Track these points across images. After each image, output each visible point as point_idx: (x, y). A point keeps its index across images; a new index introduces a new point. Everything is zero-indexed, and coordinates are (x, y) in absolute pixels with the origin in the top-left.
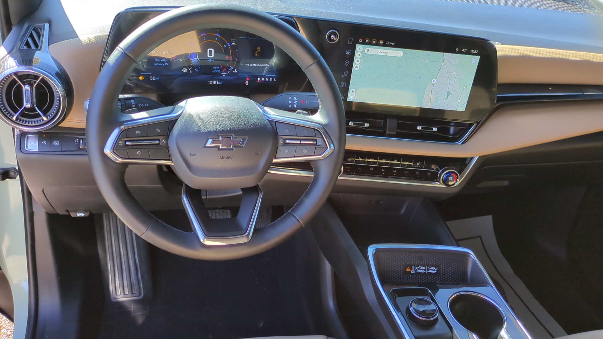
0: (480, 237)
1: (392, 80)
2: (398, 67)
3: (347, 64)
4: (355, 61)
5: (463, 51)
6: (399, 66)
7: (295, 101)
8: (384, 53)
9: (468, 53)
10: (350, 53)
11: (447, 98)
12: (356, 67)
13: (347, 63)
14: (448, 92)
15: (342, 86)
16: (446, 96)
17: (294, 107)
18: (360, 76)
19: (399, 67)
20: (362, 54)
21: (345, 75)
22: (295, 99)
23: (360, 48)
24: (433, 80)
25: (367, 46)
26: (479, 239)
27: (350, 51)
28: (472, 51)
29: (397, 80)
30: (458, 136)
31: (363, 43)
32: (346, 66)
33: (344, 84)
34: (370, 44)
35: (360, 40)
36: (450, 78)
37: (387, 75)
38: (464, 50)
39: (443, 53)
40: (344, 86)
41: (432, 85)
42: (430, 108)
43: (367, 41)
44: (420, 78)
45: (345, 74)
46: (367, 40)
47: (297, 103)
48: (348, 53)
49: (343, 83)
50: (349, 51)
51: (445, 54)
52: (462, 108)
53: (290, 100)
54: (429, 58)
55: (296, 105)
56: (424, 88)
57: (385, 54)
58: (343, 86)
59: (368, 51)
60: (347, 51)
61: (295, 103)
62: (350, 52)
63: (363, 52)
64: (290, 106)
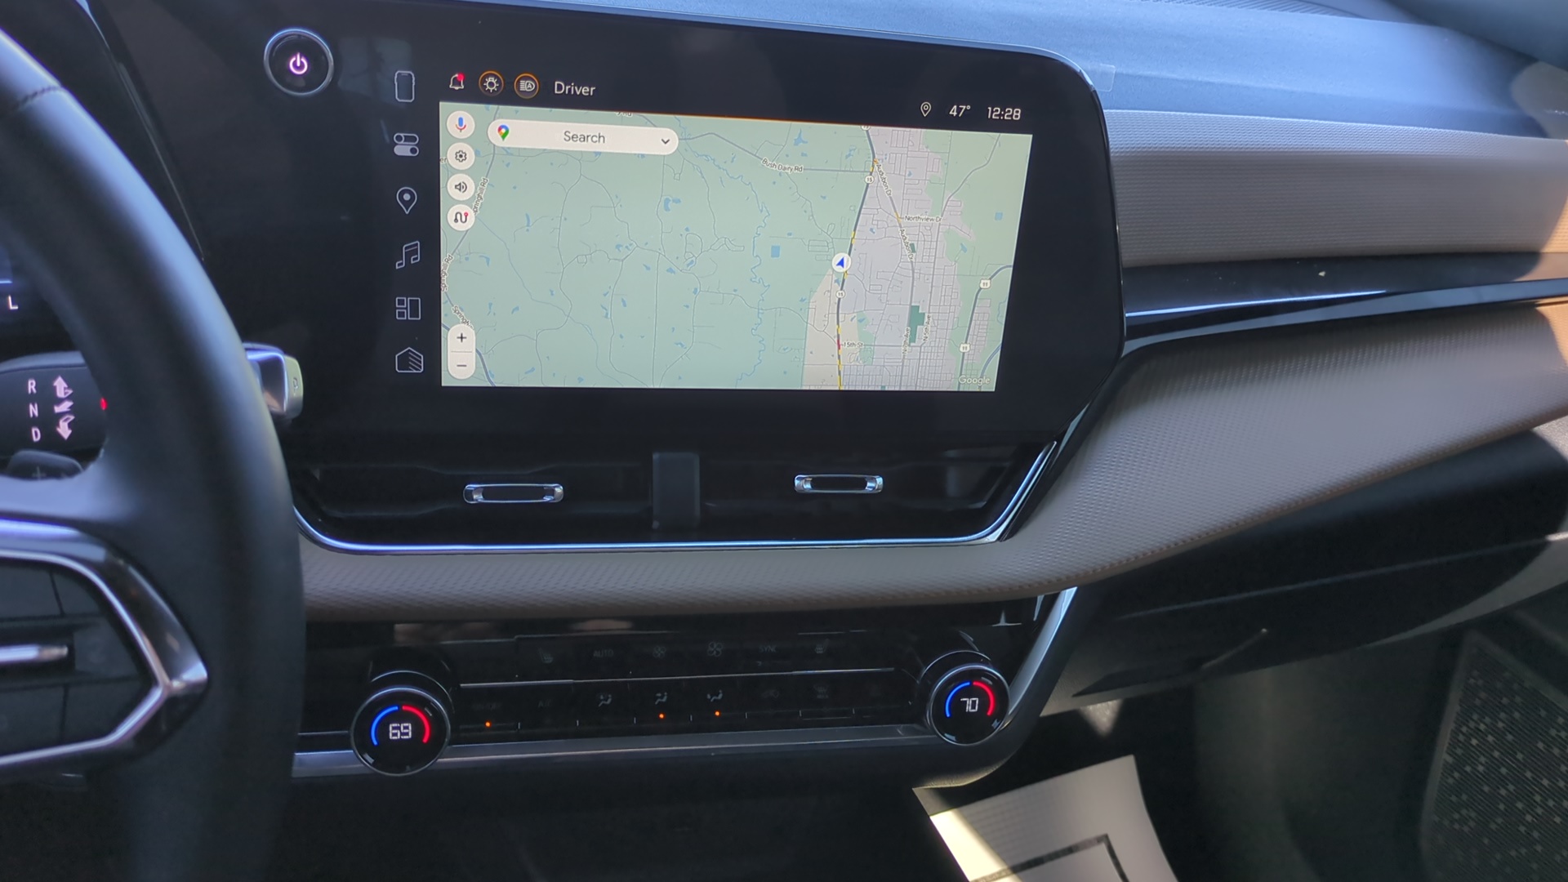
0: (1105, 839)
1: (648, 268)
2: (667, 209)
3: (407, 204)
4: (449, 187)
5: (953, 112)
6: (667, 201)
7: (60, 401)
8: (584, 138)
9: (975, 122)
10: (413, 151)
11: (913, 339)
12: (461, 217)
13: (407, 197)
14: (912, 308)
15: (401, 314)
16: (905, 329)
17: (59, 436)
18: (488, 260)
19: (670, 206)
20: (477, 153)
21: (408, 260)
22: (60, 393)
23: (461, 120)
24: (837, 259)
25: (493, 107)
26: (1103, 847)
27: (414, 139)
28: (994, 113)
29: (670, 270)
30: (980, 505)
31: (473, 95)
32: (407, 213)
33: (414, 304)
34: (508, 97)
35: (456, 82)
36: (912, 245)
37: (618, 246)
38: (959, 110)
39: (864, 128)
40: (414, 313)
41: (837, 281)
42: (842, 388)
43: (491, 84)
44: (775, 251)
45: (408, 255)
46: (491, 79)
47: (72, 410)
48: (403, 150)
49: (407, 300)
50: (407, 139)
51: (874, 130)
52: (982, 377)
53: (32, 398)
54: (803, 155)
55: (70, 426)
56: (802, 300)
57: (588, 147)
58: (407, 316)
59: (504, 136)
60: (399, 138)
61: (62, 414)
62: (412, 145)
63: (479, 139)
64: (33, 430)
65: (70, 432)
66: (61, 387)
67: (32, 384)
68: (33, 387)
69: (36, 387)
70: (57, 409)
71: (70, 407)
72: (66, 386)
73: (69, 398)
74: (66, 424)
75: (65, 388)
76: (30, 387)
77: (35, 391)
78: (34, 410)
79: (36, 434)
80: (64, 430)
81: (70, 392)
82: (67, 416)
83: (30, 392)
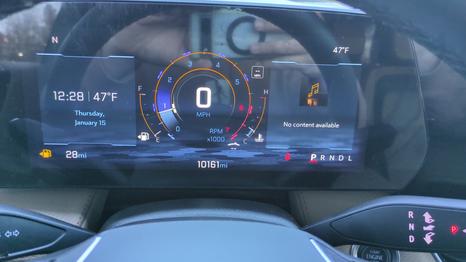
7: (427, 225)
17: (425, 242)
22: (427, 221)
47: (434, 230)
53: (411, 221)
55: (432, 238)
61: (428, 232)
64: (410, 237)
65: (431, 241)
66: (427, 217)
67: (411, 213)
68: (411, 215)
69: (413, 215)
70: (425, 228)
71: (433, 228)
72: (431, 217)
73: (432, 224)
74: (429, 237)
75: (430, 219)
76: (409, 215)
77: (412, 217)
78: (411, 227)
79: (412, 239)
80: (428, 239)
81: (433, 221)
82: (430, 233)
83: (409, 217)
